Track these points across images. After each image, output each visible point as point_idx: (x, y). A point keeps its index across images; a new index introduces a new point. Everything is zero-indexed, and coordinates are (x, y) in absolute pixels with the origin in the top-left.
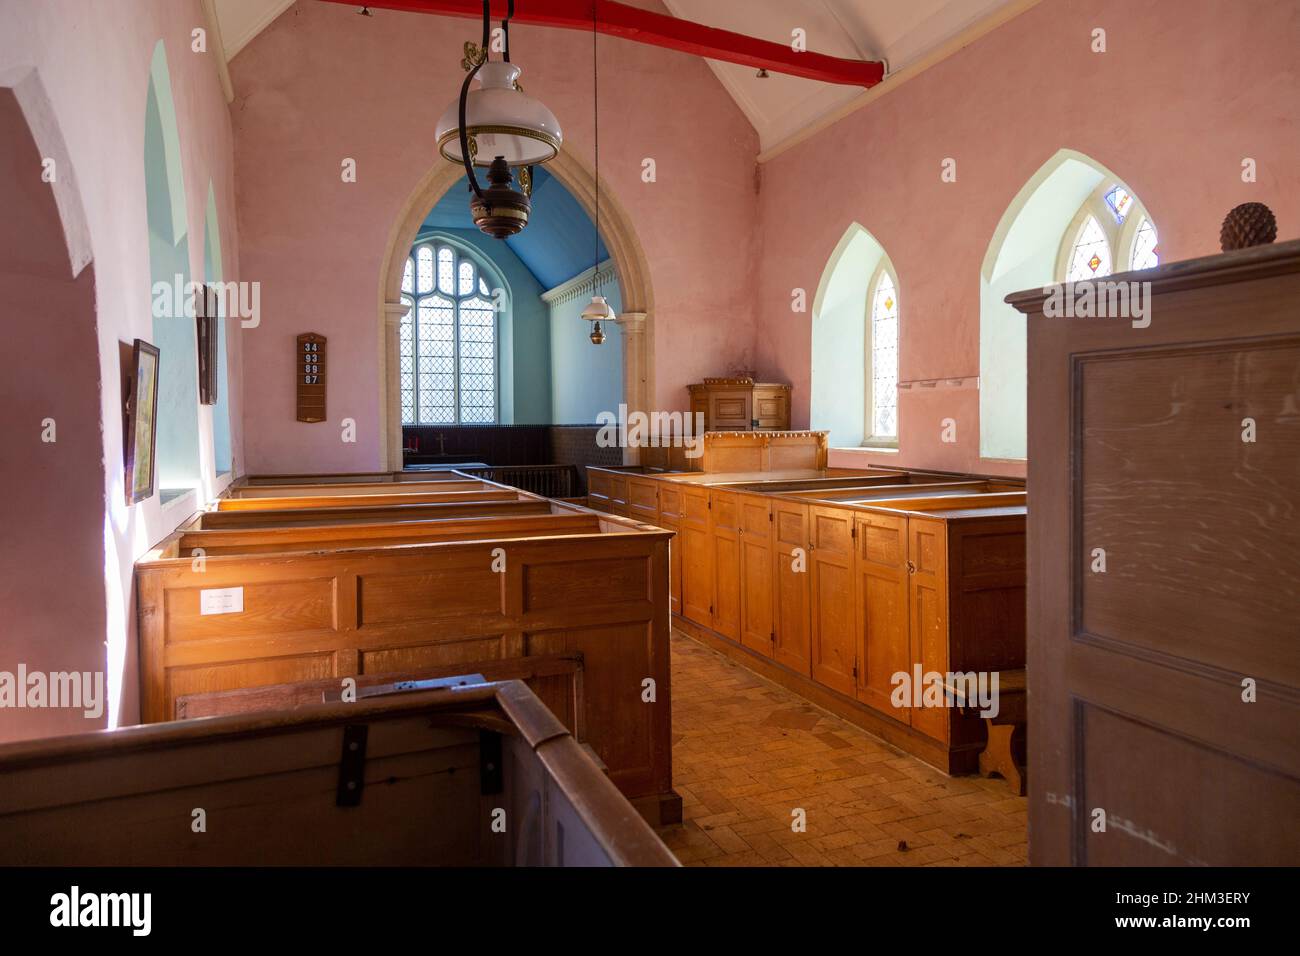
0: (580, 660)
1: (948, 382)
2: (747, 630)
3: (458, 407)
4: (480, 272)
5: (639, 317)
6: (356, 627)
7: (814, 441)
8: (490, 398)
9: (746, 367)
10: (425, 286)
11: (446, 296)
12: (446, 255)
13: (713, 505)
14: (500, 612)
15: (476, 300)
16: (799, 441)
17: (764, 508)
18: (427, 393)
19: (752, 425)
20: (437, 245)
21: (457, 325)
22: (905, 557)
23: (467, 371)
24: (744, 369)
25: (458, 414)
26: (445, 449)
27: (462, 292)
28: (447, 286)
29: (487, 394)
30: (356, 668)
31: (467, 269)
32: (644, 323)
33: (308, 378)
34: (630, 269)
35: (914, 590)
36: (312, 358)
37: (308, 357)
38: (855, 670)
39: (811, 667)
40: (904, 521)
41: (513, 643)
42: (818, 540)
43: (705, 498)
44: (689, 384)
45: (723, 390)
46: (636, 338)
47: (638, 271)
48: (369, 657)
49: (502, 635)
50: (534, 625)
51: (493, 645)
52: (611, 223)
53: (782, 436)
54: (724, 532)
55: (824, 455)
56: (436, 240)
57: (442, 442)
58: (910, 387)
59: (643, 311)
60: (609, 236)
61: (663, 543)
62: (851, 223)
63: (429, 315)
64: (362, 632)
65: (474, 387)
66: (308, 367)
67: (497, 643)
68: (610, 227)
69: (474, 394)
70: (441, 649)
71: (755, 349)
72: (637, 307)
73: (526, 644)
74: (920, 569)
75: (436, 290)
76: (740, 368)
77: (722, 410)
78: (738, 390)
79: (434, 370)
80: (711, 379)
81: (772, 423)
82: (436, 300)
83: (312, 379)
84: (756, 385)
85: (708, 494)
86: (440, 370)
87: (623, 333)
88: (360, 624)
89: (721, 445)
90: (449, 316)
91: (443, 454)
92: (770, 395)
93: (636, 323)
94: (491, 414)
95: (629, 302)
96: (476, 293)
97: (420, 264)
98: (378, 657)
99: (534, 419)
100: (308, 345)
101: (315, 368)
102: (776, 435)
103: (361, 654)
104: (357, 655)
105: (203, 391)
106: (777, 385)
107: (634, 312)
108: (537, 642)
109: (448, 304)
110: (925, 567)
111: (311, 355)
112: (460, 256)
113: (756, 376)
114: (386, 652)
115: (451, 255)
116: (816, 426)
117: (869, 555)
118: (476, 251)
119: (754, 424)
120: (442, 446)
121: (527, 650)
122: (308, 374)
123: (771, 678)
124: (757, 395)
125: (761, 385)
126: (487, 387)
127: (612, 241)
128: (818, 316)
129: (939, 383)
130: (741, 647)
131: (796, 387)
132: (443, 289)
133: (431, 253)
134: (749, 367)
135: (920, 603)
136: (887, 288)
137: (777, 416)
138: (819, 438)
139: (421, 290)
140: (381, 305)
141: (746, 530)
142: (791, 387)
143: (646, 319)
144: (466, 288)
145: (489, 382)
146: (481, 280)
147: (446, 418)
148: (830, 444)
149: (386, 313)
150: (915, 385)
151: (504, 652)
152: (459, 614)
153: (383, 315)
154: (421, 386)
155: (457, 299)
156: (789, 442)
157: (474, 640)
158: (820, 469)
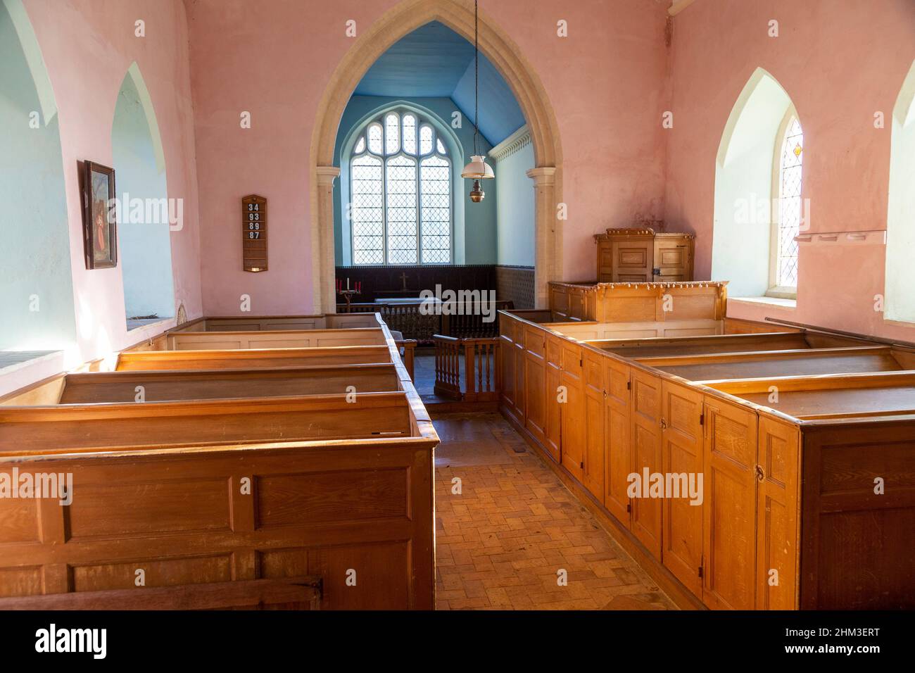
0: (317, 587)
1: (849, 237)
2: (610, 494)
3: (419, 249)
4: (438, 134)
5: (549, 171)
6: (64, 542)
7: (712, 291)
8: (446, 242)
9: (653, 217)
10: (392, 148)
11: (409, 156)
12: (409, 120)
13: (586, 363)
14: (228, 528)
15: (434, 158)
16: (696, 291)
17: (624, 375)
18: (394, 238)
19: (653, 274)
20: (401, 113)
21: (418, 180)
22: (754, 461)
23: (427, 219)
24: (652, 219)
25: (420, 256)
26: (407, 285)
27: (423, 152)
28: (410, 148)
29: (444, 238)
30: (66, 584)
31: (427, 132)
32: (553, 177)
33: (252, 234)
34: (541, 126)
35: (762, 500)
36: (255, 217)
37: (251, 216)
38: (701, 569)
39: (662, 551)
40: (754, 417)
41: (244, 562)
42: (669, 420)
43: (578, 354)
44: (595, 233)
45: (626, 240)
46: (545, 192)
47: (548, 128)
48: (81, 573)
49: (231, 553)
50: (268, 543)
51: (221, 563)
52: (523, 83)
53: (677, 286)
54: (592, 390)
55: (724, 305)
56: (400, 108)
57: (404, 280)
58: (810, 240)
59: (553, 166)
60: (521, 96)
61: (425, 452)
62: (756, 68)
63: (429, 173)
64: (71, 545)
65: (433, 233)
66: (251, 224)
67: (226, 560)
68: (521, 86)
69: (433, 238)
70: (162, 565)
71: (663, 199)
72: (547, 162)
73: (261, 562)
74: (770, 476)
75: (401, 151)
76: (647, 217)
77: (625, 259)
78: (639, 240)
79: (399, 219)
80: (614, 229)
81: (674, 271)
82: (401, 160)
83: (255, 235)
84: (658, 235)
85: (580, 351)
86: (405, 219)
87: (535, 187)
88: (68, 536)
89: (615, 295)
90: (411, 173)
91: (405, 290)
92: (673, 244)
93: (546, 177)
94: (447, 255)
95: (540, 158)
96: (435, 152)
97: (388, 129)
98: (92, 573)
99: (482, 260)
100: (251, 205)
101: (257, 226)
102: (671, 286)
103: (71, 570)
104: (65, 571)
105: (88, 257)
106: (679, 234)
107: (545, 167)
108: (273, 561)
109: (411, 163)
110: (775, 476)
111: (254, 214)
112: (421, 121)
113: (662, 226)
114: (100, 567)
115: (414, 119)
116: (716, 278)
117: (718, 447)
118: (435, 118)
119: (656, 272)
120: (404, 282)
121: (261, 571)
122: (251, 231)
123: (627, 550)
124: (658, 244)
125: (663, 235)
126: (444, 233)
127: (524, 101)
128: (722, 166)
129: (841, 237)
130: (604, 509)
131: (699, 236)
132: (407, 150)
133: (397, 119)
134: (656, 216)
135: (768, 516)
136: (796, 134)
137: (679, 264)
138: (718, 288)
139: (389, 152)
140: (314, 169)
141: (610, 394)
142: (695, 237)
143: (555, 174)
144: (426, 148)
145: (446, 228)
146: (439, 141)
147: (409, 259)
148: (730, 294)
149: (318, 175)
150: (815, 238)
151: (234, 571)
152: (181, 528)
153: (315, 176)
154: (389, 233)
155: (418, 158)
156: (686, 292)
157: (197, 557)
158: (718, 318)
